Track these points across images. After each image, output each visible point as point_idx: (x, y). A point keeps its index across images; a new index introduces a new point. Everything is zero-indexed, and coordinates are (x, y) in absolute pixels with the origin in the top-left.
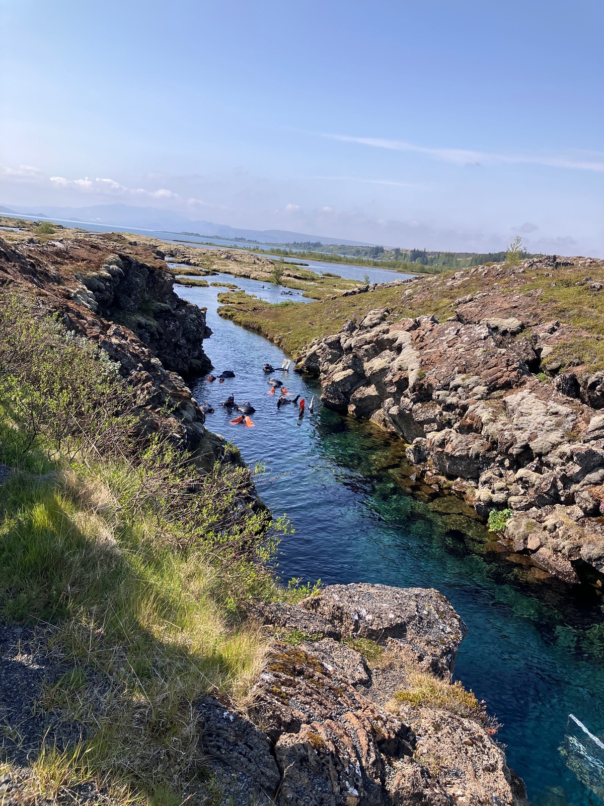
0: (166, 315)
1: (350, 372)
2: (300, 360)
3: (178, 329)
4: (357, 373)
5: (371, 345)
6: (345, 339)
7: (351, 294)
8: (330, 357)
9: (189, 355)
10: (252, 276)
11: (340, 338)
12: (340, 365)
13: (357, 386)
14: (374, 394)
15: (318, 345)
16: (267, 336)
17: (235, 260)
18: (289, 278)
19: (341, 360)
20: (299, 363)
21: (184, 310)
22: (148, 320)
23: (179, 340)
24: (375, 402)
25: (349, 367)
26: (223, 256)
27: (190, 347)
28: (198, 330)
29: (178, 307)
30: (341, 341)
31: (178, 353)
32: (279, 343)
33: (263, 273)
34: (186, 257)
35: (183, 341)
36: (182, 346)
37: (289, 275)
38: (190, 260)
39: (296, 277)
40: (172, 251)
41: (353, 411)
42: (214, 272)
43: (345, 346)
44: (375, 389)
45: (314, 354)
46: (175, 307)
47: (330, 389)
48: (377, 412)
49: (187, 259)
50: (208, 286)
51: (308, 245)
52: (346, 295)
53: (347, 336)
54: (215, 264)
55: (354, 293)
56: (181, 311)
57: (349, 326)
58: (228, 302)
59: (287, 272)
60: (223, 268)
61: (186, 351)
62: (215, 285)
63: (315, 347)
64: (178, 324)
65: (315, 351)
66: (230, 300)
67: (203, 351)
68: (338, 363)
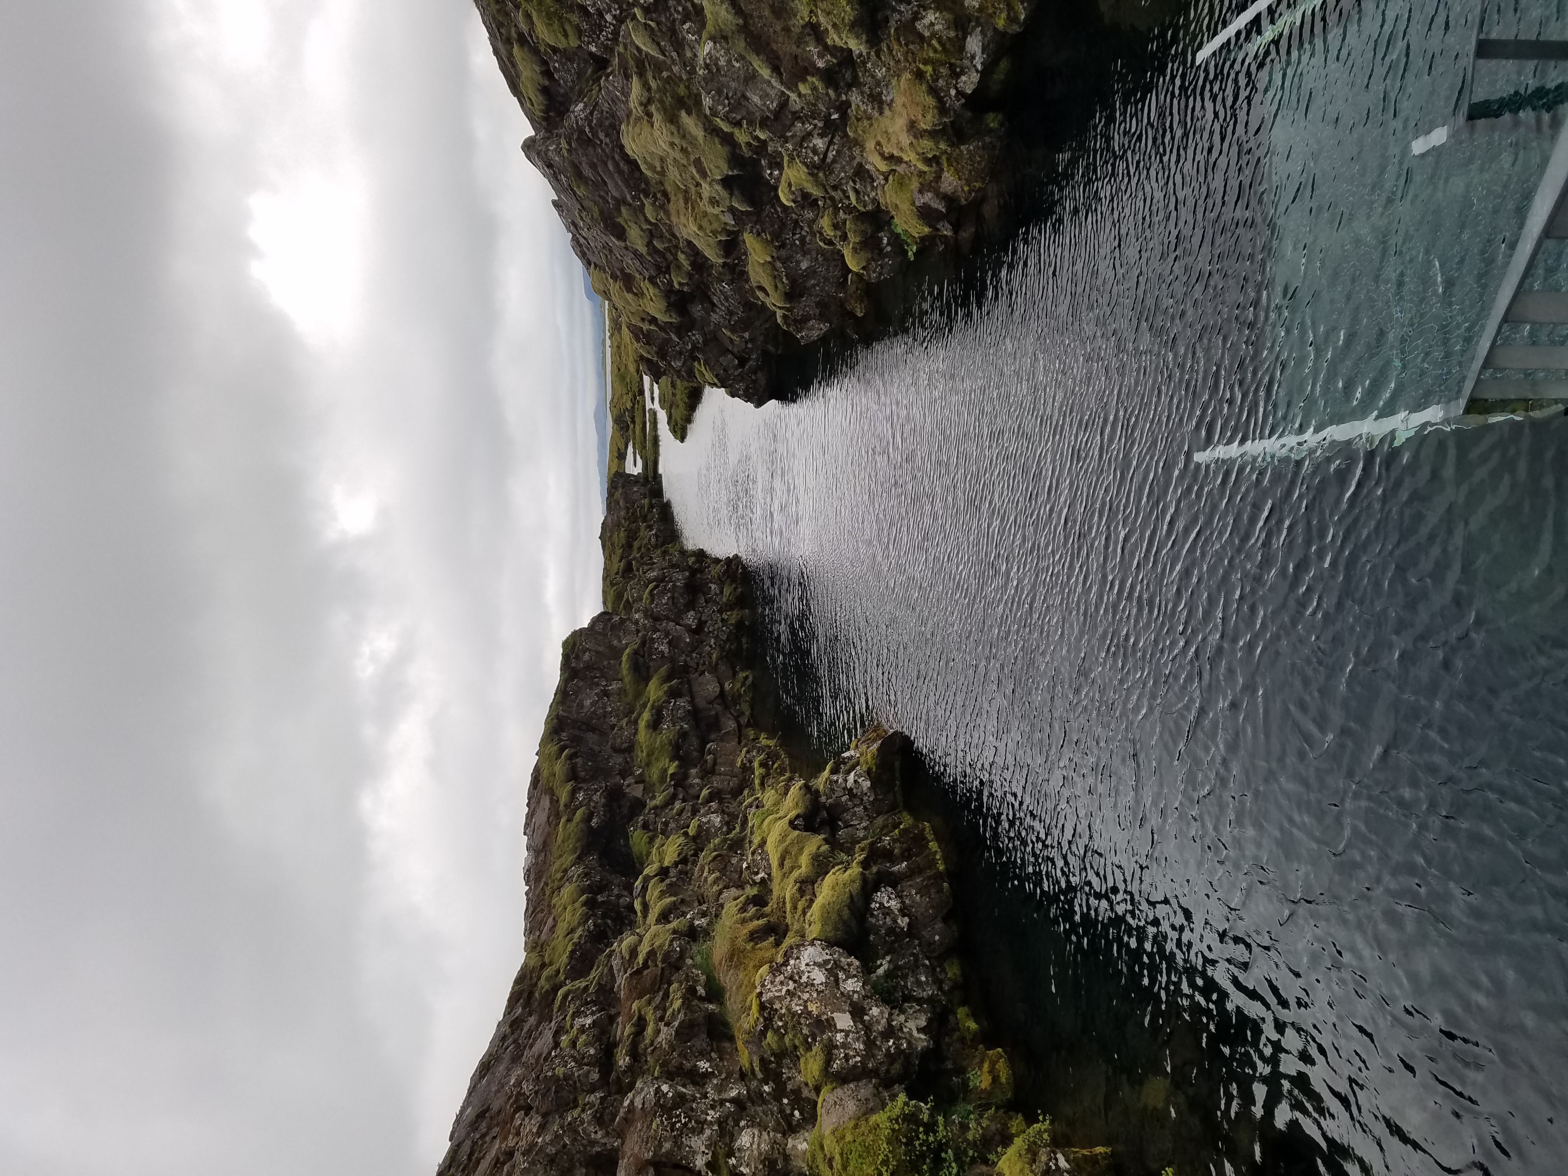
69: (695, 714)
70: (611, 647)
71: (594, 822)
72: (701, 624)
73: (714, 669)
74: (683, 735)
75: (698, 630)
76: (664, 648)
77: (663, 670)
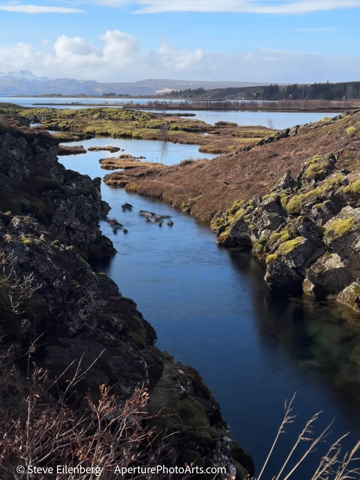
0: (53, 192)
1: (301, 240)
2: (222, 230)
3: (69, 208)
4: (311, 241)
5: (325, 202)
6: (286, 197)
7: (267, 142)
8: (269, 223)
9: (86, 238)
10: (134, 134)
11: (278, 198)
12: (285, 234)
13: (313, 258)
14: (338, 266)
15: (245, 208)
16: (171, 203)
17: (110, 119)
18: (178, 132)
19: (284, 227)
20: (223, 234)
21: (74, 185)
22: (33, 201)
23: (71, 223)
24: (340, 276)
25: (298, 234)
26: (95, 116)
27: (85, 229)
28: (93, 207)
29: (65, 181)
30: (282, 200)
31: (72, 239)
32: (189, 211)
33: (146, 129)
34: (52, 122)
35: (76, 223)
36: (76, 229)
37: (176, 129)
38: (58, 124)
39: (185, 130)
40: (35, 117)
41: (311, 292)
42: (90, 136)
43: (289, 207)
44: (339, 260)
45: (242, 220)
46: (62, 181)
47: (276, 264)
48: (345, 290)
49: (54, 123)
50: (85, 152)
51: (189, 93)
52: (261, 143)
53: (289, 194)
54: (88, 126)
55: (272, 139)
56: (71, 185)
57: (286, 181)
58: (114, 168)
59: (174, 126)
60: (98, 129)
61: (82, 235)
62: (92, 149)
63: (241, 212)
64: (70, 202)
65: (242, 218)
66: (115, 165)
67: (101, 232)
68: (280, 230)
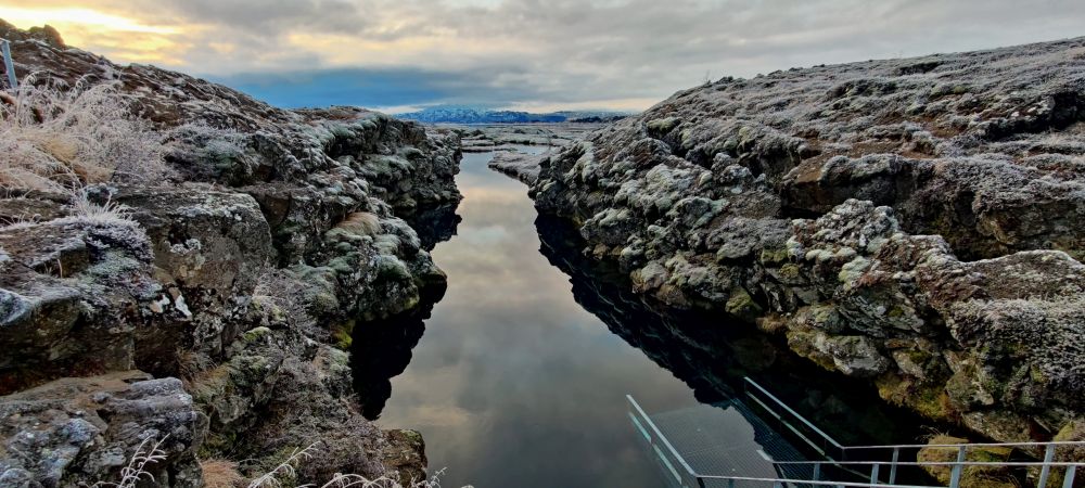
69: (396, 181)
70: (418, 142)
71: (349, 140)
72: (432, 182)
73: (413, 189)
74: (388, 177)
75: (429, 181)
76: (421, 166)
77: (412, 167)
